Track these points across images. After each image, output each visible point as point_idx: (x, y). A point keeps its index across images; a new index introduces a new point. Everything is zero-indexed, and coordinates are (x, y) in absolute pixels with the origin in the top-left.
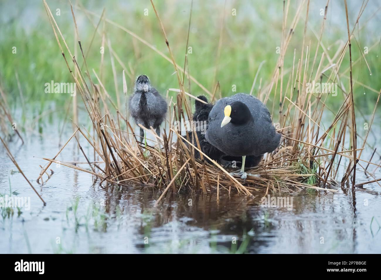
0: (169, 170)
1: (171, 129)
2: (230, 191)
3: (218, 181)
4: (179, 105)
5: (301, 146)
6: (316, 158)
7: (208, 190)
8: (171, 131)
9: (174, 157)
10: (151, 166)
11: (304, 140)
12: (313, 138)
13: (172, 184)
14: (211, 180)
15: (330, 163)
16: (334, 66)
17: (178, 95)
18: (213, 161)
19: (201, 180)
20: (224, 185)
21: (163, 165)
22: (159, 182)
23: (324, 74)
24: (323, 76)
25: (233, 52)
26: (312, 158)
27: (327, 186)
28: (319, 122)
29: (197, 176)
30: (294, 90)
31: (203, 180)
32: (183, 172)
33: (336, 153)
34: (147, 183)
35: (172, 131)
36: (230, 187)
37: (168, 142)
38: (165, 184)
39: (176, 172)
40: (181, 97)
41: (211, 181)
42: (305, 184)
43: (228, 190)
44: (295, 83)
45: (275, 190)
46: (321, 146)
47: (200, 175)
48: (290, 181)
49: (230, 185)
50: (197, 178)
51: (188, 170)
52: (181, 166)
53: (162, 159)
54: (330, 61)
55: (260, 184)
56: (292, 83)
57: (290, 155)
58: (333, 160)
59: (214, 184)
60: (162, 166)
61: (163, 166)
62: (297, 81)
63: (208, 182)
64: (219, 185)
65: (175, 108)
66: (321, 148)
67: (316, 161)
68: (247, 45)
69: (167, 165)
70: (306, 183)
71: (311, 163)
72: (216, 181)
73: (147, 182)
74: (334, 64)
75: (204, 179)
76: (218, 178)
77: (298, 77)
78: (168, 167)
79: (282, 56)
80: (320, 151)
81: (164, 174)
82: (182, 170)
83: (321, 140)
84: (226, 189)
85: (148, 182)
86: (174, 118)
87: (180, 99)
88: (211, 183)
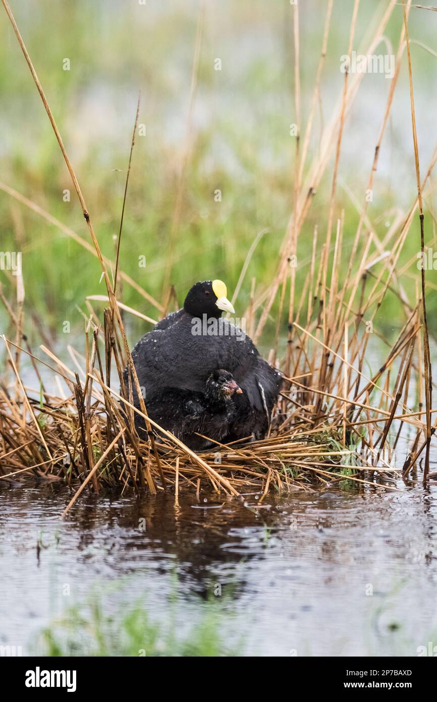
0: (86, 451)
1: (90, 374)
2: (198, 486)
3: (177, 468)
4: (107, 329)
5: (328, 403)
6: (355, 427)
7: (158, 487)
8: (90, 379)
9: (95, 427)
10: (53, 443)
11: (334, 393)
12: (349, 390)
13: (92, 477)
14: (165, 466)
15: (382, 434)
16: (388, 257)
17: (106, 311)
18: (167, 433)
19: (145, 468)
20: (189, 476)
21: (74, 440)
22: (68, 472)
23: (370, 271)
24: (368, 274)
25: (196, 231)
26: (349, 427)
27: (376, 476)
28: (362, 360)
29: (138, 461)
30: (314, 300)
31: (148, 468)
32: (111, 455)
33: (392, 417)
34: (46, 474)
35: (92, 379)
36: (199, 481)
37: (83, 399)
38: (78, 477)
39: (99, 455)
40: (111, 315)
41: (165, 469)
42: (336, 474)
43: (195, 485)
44: (317, 289)
45: (281, 484)
46: (365, 403)
47: (143, 458)
48: (309, 469)
49: (199, 477)
50: (139, 466)
51: (121, 450)
52: (110, 443)
53: (71, 429)
54: (380, 246)
55: (255, 473)
56: (311, 287)
57: (308, 422)
58: (387, 429)
59: (170, 475)
60: (73, 442)
61: (74, 444)
62: (320, 284)
63: (159, 471)
64: (180, 476)
65: (95, 335)
66: (365, 408)
67: (355, 431)
68: (223, 219)
69: (82, 440)
70: (339, 473)
71: (348, 435)
72: (173, 468)
73: (45, 472)
74: (388, 253)
75: (151, 466)
76: (178, 463)
77: (322, 277)
78: (84, 445)
79: (293, 239)
80: (363, 414)
81: (78, 457)
82: (111, 450)
83: (366, 393)
84: (192, 483)
85: (48, 472)
86: (95, 354)
87: (109, 319)
88: (165, 473)
